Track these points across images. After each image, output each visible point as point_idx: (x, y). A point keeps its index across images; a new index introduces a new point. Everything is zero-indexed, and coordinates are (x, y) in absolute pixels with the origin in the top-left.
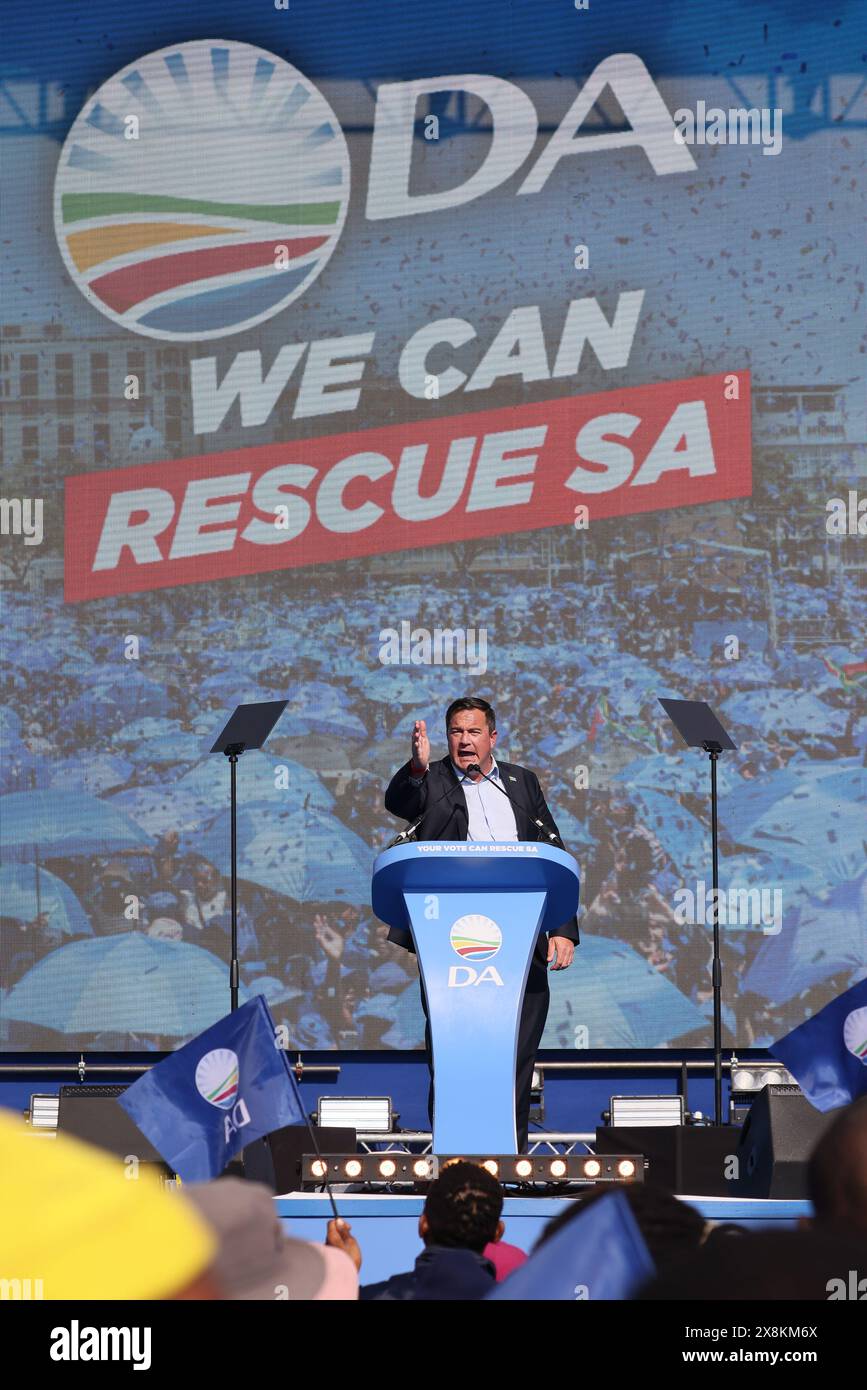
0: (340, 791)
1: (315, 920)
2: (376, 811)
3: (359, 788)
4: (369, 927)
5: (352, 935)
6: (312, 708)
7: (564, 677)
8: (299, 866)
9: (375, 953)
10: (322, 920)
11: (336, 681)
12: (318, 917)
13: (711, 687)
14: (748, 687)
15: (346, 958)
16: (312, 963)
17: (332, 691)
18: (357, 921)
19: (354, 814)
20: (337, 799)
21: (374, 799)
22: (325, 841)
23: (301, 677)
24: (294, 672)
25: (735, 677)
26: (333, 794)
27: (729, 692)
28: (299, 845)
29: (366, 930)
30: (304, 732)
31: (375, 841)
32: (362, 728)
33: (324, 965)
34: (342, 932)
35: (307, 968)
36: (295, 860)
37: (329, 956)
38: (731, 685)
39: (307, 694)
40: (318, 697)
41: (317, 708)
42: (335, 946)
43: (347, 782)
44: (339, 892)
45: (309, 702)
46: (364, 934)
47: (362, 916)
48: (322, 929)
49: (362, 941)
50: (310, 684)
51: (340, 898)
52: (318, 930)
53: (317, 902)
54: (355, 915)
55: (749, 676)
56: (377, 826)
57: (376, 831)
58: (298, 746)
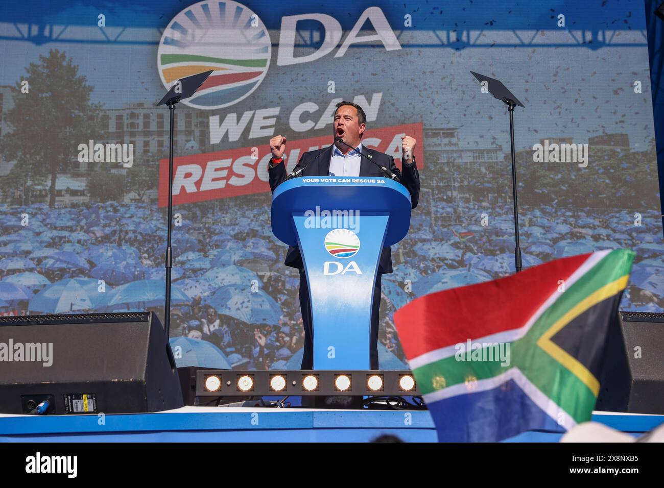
0: (265, 280)
1: (255, 331)
2: (279, 288)
3: (273, 279)
5: (269, 337)
6: (254, 248)
8: (250, 309)
9: (278, 344)
10: (257, 331)
11: (264, 238)
12: (256, 330)
13: (409, 241)
14: (423, 241)
15: (267, 346)
16: (253, 348)
17: (263, 241)
18: (271, 331)
19: (270, 289)
20: (264, 283)
21: (278, 284)
22: (260, 300)
23: (251, 236)
24: (248, 234)
25: (418, 237)
26: (263, 281)
27: (416, 243)
28: (249, 301)
29: (275, 335)
30: (251, 257)
31: (279, 300)
32: (274, 256)
33: (258, 349)
34: (265, 336)
36: (247, 307)
37: (260, 345)
38: (416, 240)
39: (252, 243)
40: (257, 244)
41: (257, 248)
42: (262, 341)
43: (268, 277)
44: (264, 320)
45: (253, 246)
46: (274, 336)
47: (273, 330)
48: (257, 334)
49: (273, 339)
50: (254, 239)
51: (264, 322)
52: (256, 335)
53: (256, 324)
54: (270, 329)
55: (424, 237)
56: (279, 294)
57: (279, 296)
58: (249, 263)
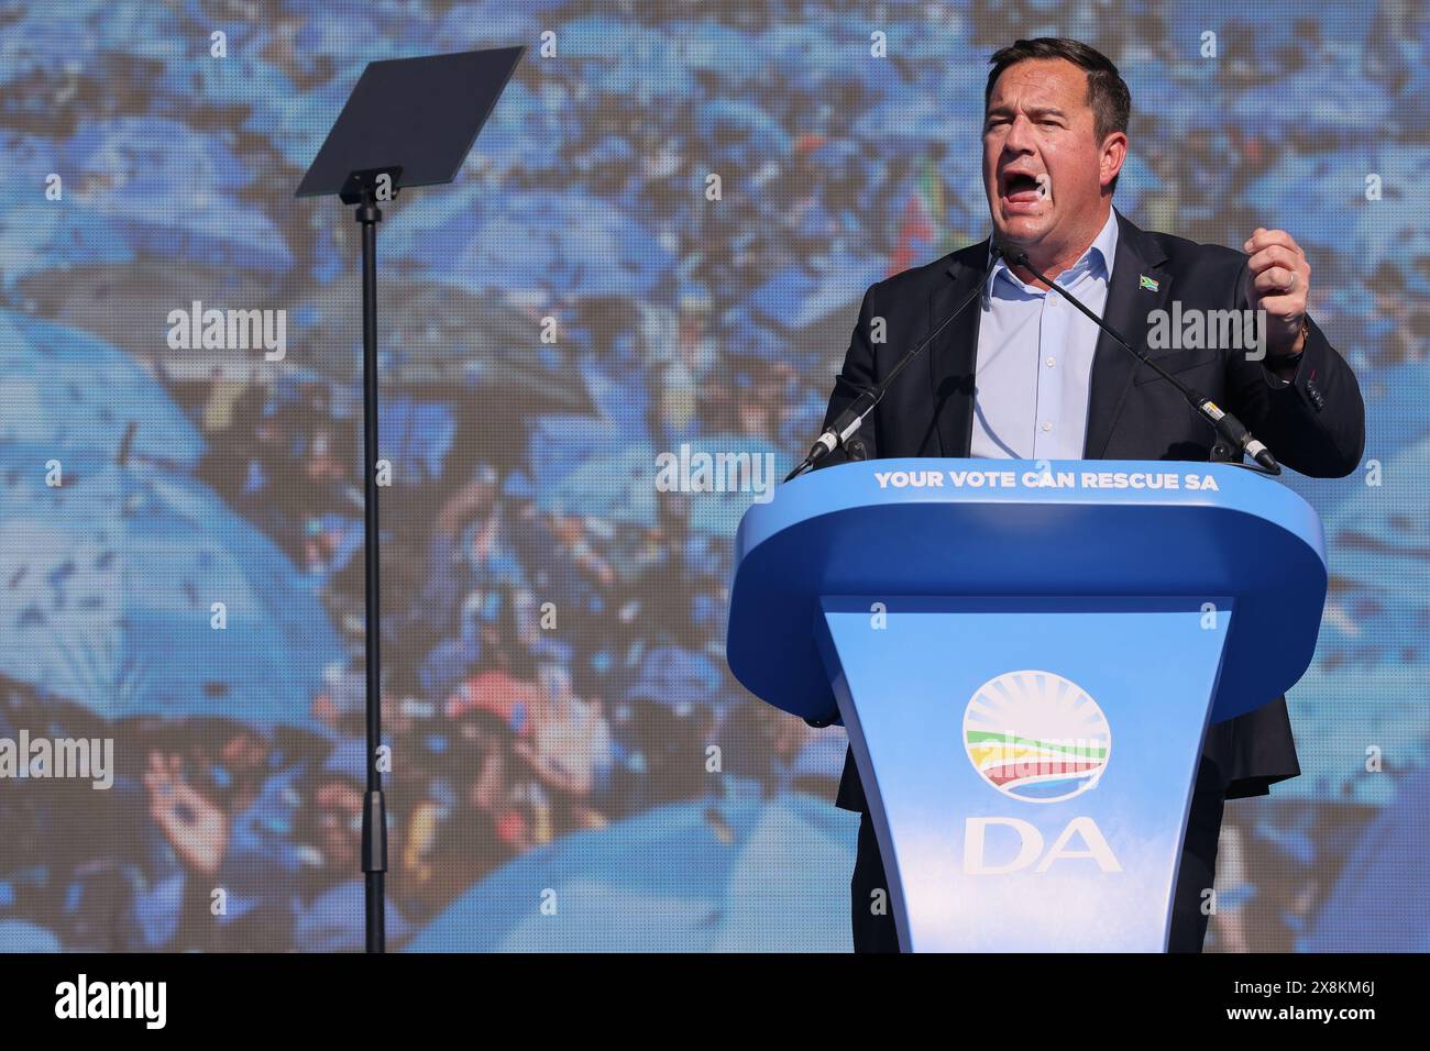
0: (218, 413)
1: (151, 769)
2: (316, 469)
3: (270, 409)
4: (298, 785)
5: (252, 810)
6: (137, 187)
7: (825, 112)
8: (107, 616)
9: (310, 855)
10: (168, 768)
11: (206, 117)
12: (157, 760)
13: (1221, 142)
14: (1323, 142)
15: (234, 870)
16: (140, 883)
17: (195, 144)
18: (265, 770)
19: (255, 477)
20: (212, 437)
21: (311, 439)
22: (178, 552)
23: (109, 104)
24: (89, 91)
25: (1284, 110)
26: (198, 422)
27: (1265, 159)
28: (104, 561)
29: (291, 797)
30: (118, 254)
31: (313, 552)
32: (277, 246)
33: (171, 892)
34: (222, 800)
35: (125, 895)
36: (93, 603)
37: (186, 864)
38: (1273, 133)
39: (126, 152)
40: (156, 158)
41: (154, 188)
42: (203, 839)
43: (236, 391)
44: (215, 690)
45: (132, 173)
46: (279, 805)
47: (276, 759)
48: (168, 790)
49: (279, 825)
50: (132, 123)
51: (221, 708)
52: (158, 797)
53: (156, 718)
54: (256, 756)
55: (1326, 112)
56: (319, 511)
57: (315, 526)
58: (102, 292)
